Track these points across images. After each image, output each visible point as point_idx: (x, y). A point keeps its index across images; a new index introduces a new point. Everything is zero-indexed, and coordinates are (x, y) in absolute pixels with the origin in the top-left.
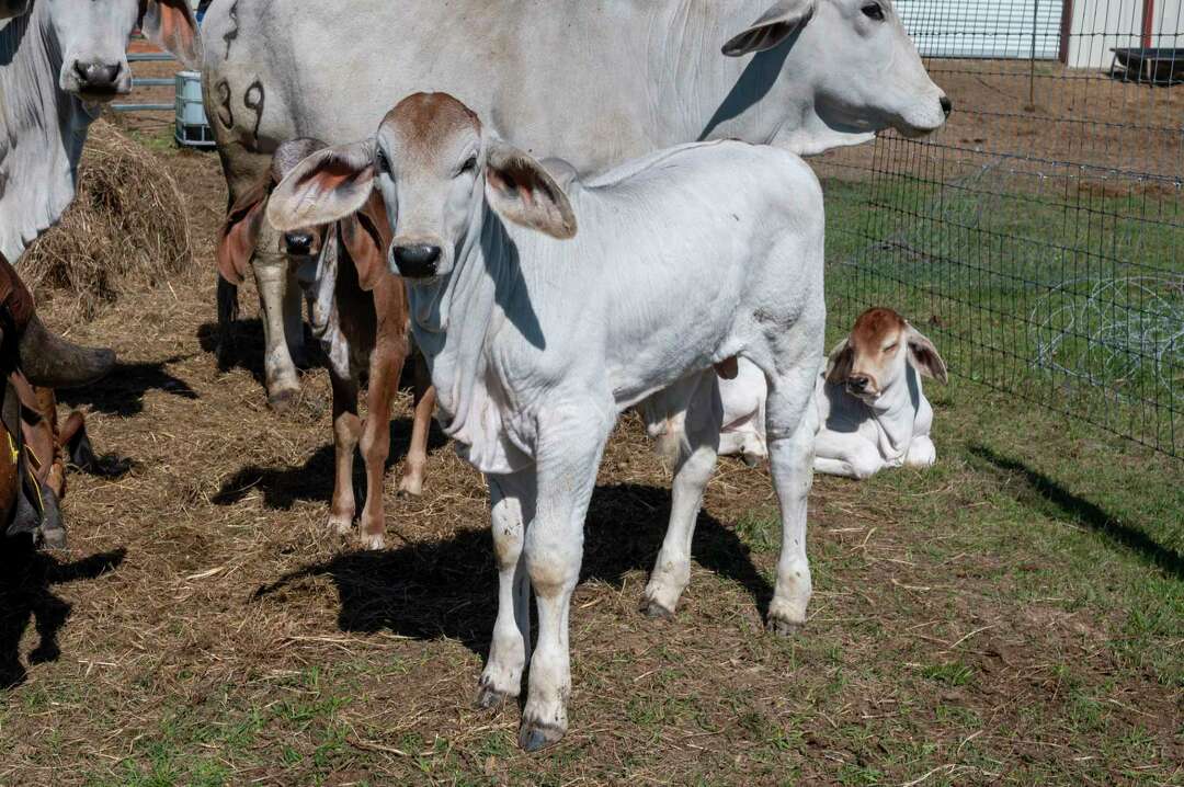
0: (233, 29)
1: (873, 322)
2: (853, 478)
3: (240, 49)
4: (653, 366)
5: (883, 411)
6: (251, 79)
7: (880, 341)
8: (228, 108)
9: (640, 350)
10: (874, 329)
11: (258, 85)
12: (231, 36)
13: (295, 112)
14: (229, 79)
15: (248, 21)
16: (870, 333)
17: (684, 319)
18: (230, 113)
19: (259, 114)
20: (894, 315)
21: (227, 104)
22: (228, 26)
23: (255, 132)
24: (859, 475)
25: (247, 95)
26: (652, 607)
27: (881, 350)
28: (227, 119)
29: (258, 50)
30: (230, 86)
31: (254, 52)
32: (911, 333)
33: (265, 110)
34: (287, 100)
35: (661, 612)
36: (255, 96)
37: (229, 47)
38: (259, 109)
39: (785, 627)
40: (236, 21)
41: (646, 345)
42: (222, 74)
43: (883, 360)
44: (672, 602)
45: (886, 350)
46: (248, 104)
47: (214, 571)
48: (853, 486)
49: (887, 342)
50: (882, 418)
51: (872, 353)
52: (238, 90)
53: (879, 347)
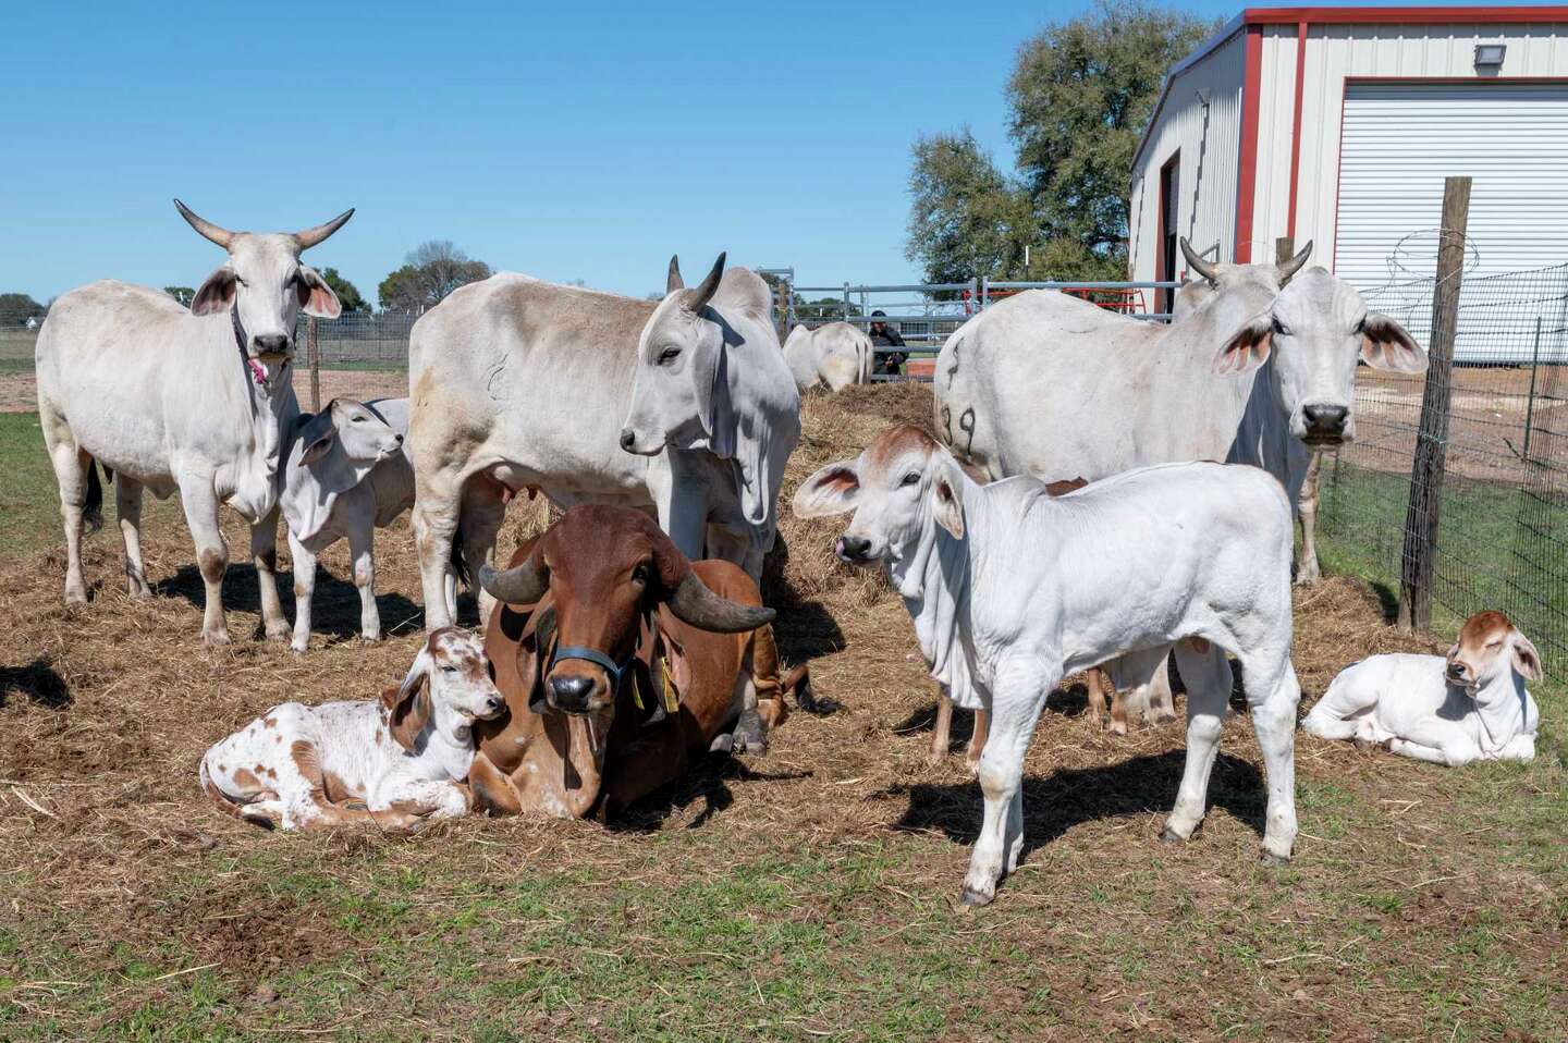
0: (954, 366)
1: (1482, 621)
2: (1445, 765)
3: (959, 381)
4: (1104, 637)
5: (1484, 705)
6: (965, 406)
7: (1485, 636)
8: (949, 429)
9: (1089, 624)
10: (1481, 626)
11: (971, 411)
12: (953, 371)
13: (999, 432)
14: (950, 406)
15: (966, 358)
16: (1478, 630)
17: (1127, 602)
18: (950, 433)
19: (971, 434)
20: (1504, 619)
21: (948, 426)
22: (951, 362)
23: (969, 449)
24: (1450, 763)
25: (962, 419)
26: (1168, 833)
27: (1484, 645)
28: (949, 439)
29: (972, 382)
30: (952, 413)
31: (969, 383)
32: (1517, 637)
33: (975, 433)
34: (992, 423)
35: (1175, 838)
36: (968, 420)
37: (951, 380)
38: (970, 430)
39: (1270, 859)
40: (957, 358)
41: (1094, 621)
42: (946, 401)
43: (1484, 655)
44: (1187, 832)
45: (1489, 646)
46: (963, 427)
47: (856, 780)
48: (1441, 770)
49: (1493, 638)
50: (1481, 710)
51: (1475, 647)
52: (956, 414)
53: (1482, 642)
